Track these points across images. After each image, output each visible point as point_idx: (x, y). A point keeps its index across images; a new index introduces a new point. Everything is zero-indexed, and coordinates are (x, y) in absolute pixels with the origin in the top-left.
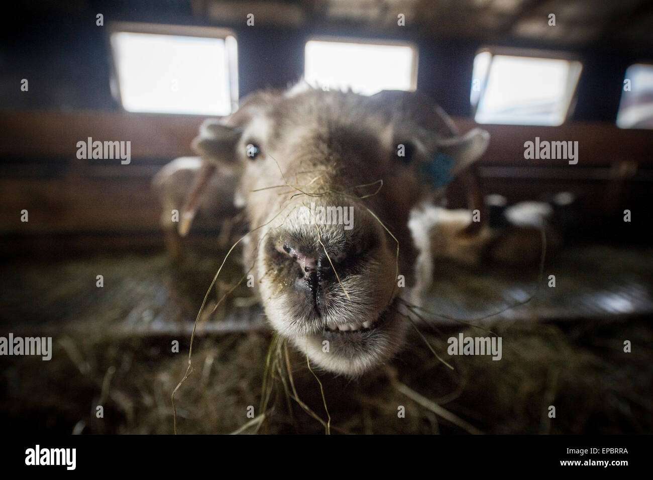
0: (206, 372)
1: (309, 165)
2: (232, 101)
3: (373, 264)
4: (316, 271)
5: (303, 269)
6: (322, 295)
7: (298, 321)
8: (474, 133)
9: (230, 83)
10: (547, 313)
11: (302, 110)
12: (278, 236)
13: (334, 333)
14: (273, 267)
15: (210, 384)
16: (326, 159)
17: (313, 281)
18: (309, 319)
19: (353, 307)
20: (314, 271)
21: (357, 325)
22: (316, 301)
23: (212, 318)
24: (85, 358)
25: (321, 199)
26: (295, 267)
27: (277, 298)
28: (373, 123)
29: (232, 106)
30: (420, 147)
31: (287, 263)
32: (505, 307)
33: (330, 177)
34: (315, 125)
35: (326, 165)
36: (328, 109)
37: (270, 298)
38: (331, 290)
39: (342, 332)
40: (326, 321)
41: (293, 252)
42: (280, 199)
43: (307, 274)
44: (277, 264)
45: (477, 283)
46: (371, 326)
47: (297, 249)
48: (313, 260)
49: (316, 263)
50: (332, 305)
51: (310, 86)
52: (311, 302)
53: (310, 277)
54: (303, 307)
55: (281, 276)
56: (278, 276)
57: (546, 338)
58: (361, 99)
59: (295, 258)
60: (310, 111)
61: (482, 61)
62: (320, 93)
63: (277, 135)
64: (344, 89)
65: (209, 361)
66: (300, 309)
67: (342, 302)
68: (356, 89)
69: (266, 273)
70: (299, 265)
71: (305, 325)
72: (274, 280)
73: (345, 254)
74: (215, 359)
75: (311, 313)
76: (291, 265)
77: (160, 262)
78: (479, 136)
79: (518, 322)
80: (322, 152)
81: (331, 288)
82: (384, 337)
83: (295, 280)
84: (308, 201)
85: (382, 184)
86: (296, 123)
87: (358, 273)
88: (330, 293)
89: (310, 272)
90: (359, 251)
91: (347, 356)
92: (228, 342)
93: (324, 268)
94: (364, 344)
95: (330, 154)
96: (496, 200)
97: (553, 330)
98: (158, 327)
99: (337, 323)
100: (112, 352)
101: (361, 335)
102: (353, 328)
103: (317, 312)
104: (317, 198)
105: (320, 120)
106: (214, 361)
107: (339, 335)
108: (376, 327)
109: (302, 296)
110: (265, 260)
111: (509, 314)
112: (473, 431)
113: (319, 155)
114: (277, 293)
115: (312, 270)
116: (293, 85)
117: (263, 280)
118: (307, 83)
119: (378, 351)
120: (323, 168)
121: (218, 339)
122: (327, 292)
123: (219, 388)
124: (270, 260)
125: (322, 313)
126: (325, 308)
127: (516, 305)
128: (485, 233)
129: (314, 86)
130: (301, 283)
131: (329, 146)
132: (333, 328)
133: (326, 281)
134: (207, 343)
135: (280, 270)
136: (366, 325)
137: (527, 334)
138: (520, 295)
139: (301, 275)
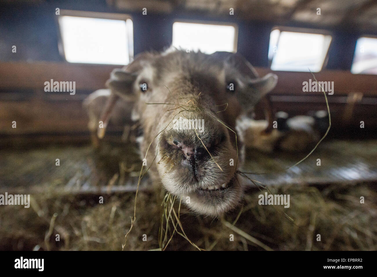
0: (112, 215)
1: (182, 94)
2: (130, 57)
3: (224, 150)
4: (194, 155)
5: (186, 154)
6: (197, 169)
7: (184, 185)
8: (268, 76)
9: (129, 47)
10: (311, 180)
11: (173, 62)
12: (169, 135)
13: (205, 191)
14: (166, 154)
15: (114, 223)
16: (191, 90)
17: (192, 161)
18: (191, 184)
19: (217, 175)
20: (193, 155)
21: (219, 185)
22: (195, 173)
23: (117, 184)
24: (41, 207)
25: (194, 113)
26: (180, 154)
27: (170, 172)
28: (213, 70)
29: (130, 59)
30: (241, 84)
31: (174, 151)
32: (287, 176)
33: (196, 100)
34: (181, 71)
35: (193, 94)
36: (188, 62)
37: (166, 172)
38: (203, 166)
39: (210, 191)
40: (201, 185)
41: (180, 145)
42: (166, 114)
43: (188, 157)
44: (168, 152)
45: (271, 162)
46: (226, 186)
47: (182, 142)
48: (192, 149)
49: (194, 150)
50: (205, 175)
51: (176, 49)
52: (192, 173)
53: (190, 158)
54: (188, 177)
55: (172, 159)
56: (170, 159)
57: (310, 194)
58: (206, 56)
59: (181, 148)
60: (178, 63)
61: (275, 35)
62: (182, 53)
63: (158, 77)
64: (196, 51)
65: (114, 209)
66: (185, 178)
67: (210, 173)
68: (203, 51)
69: (162, 158)
70: (183, 152)
71: (189, 187)
72: (168, 162)
73: (210, 145)
74: (117, 207)
75: (192, 180)
76: (177, 152)
77: (88, 150)
78: (272, 77)
79: (294, 185)
80: (189, 87)
81: (203, 165)
82: (234, 193)
83: (181, 161)
84: (187, 114)
85: (228, 105)
86: (169, 71)
87: (217, 155)
88: (203, 168)
89: (190, 156)
90: (217, 143)
91: (213, 204)
92: (126, 198)
93: (199, 153)
94: (223, 197)
95: (193, 88)
96: (282, 115)
97: (314, 190)
98: (86, 188)
99: (207, 185)
100: (57, 204)
101: (221, 192)
102: (216, 187)
103: (196, 179)
104: (192, 112)
105: (183, 68)
106: (117, 208)
107: (208, 192)
108: (229, 187)
109: (187, 170)
110: (160, 150)
111: (289, 180)
112: (268, 249)
113: (187, 88)
114: (170, 169)
115: (191, 154)
116: (166, 49)
117: (160, 162)
118: (174, 47)
119: (231, 200)
120: (191, 95)
121: (120, 196)
122: (201, 167)
123: (120, 225)
124: (164, 150)
125: (199, 179)
126: (201, 176)
127: (293, 175)
128: (275, 134)
129: (178, 48)
130: (185, 163)
131: (192, 83)
132: (205, 188)
133: (200, 161)
134: (113, 198)
135: (171, 156)
136: (224, 186)
137: (299, 192)
138: (296, 169)
139: (185, 158)
